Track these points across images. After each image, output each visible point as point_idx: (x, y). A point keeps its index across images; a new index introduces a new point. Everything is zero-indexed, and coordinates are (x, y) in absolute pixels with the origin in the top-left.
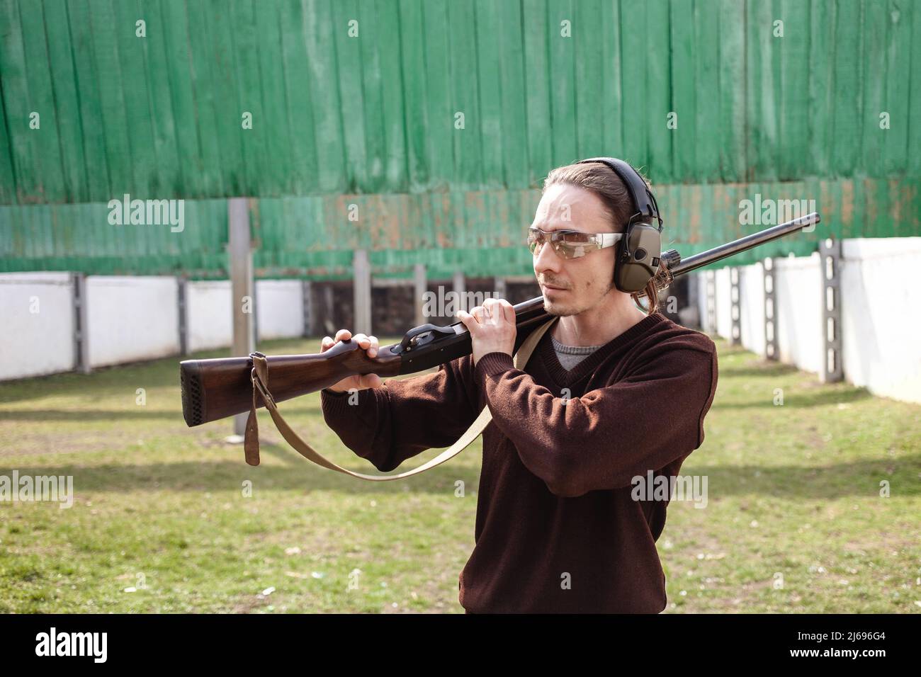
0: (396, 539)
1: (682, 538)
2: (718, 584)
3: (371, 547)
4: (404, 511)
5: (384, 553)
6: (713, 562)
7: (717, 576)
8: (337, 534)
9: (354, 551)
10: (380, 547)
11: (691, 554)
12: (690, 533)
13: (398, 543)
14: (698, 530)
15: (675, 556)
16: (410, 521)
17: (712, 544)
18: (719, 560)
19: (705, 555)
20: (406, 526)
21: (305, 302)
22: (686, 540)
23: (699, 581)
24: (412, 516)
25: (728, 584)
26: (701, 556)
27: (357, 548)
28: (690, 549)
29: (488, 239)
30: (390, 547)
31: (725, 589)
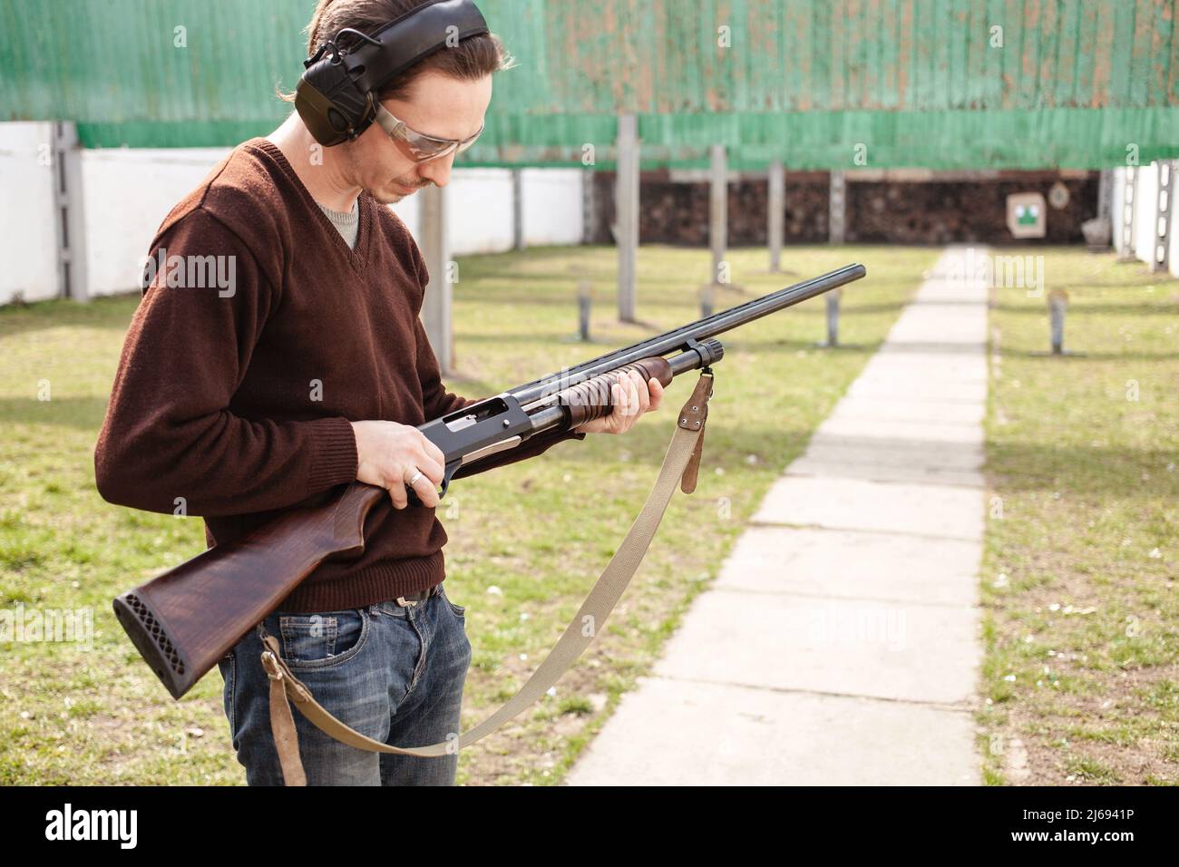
0: (576, 539)
1: (1027, 569)
2: (1077, 665)
3: (533, 549)
4: (606, 493)
5: (547, 560)
6: (1076, 620)
7: (1077, 650)
8: (491, 524)
9: (506, 555)
10: (547, 550)
11: (1038, 602)
12: (1043, 563)
13: (577, 545)
14: (1058, 556)
15: (1009, 602)
16: (610, 509)
17: (1078, 586)
18: (1086, 617)
19: (1062, 606)
20: (601, 517)
21: (586, 199)
22: (1035, 574)
23: (1043, 655)
24: (616, 502)
25: (1094, 668)
26: (1054, 607)
27: (510, 549)
28: (1038, 592)
29: (781, 100)
30: (561, 551)
31: (1088, 676)
